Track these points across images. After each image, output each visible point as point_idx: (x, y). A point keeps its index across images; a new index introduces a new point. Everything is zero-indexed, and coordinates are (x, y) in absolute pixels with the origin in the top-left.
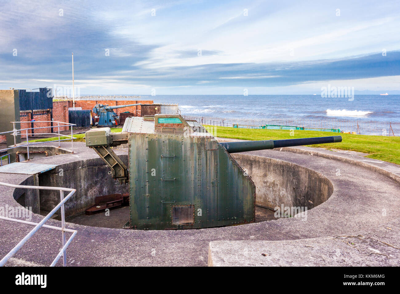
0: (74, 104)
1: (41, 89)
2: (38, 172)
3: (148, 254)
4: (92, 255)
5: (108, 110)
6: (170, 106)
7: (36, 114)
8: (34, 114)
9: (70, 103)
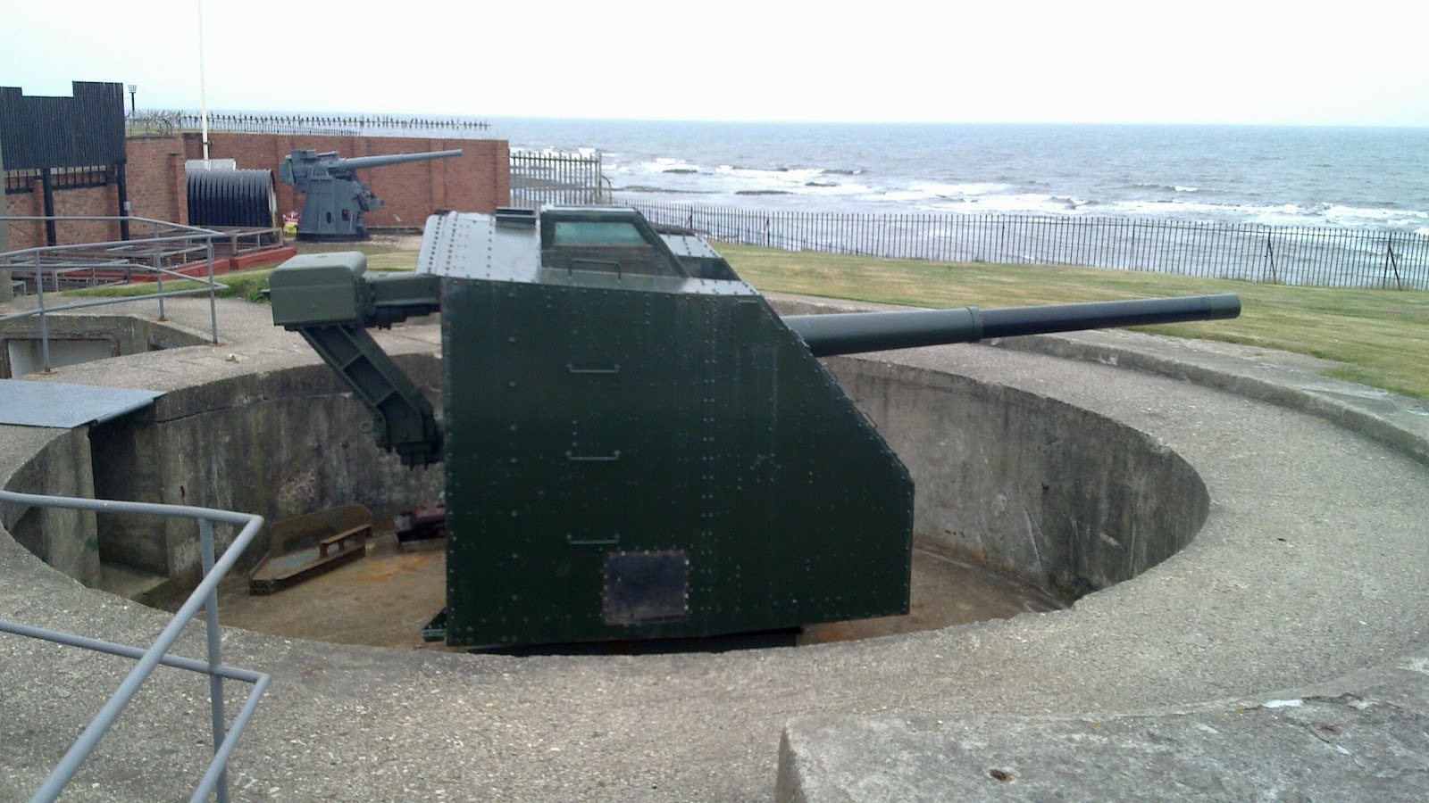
0: (206, 148)
1: (78, 86)
2: (87, 420)
3: (539, 751)
4: (322, 757)
5: (338, 172)
6: (570, 161)
7: (62, 183)
8: (54, 182)
9: (193, 143)
